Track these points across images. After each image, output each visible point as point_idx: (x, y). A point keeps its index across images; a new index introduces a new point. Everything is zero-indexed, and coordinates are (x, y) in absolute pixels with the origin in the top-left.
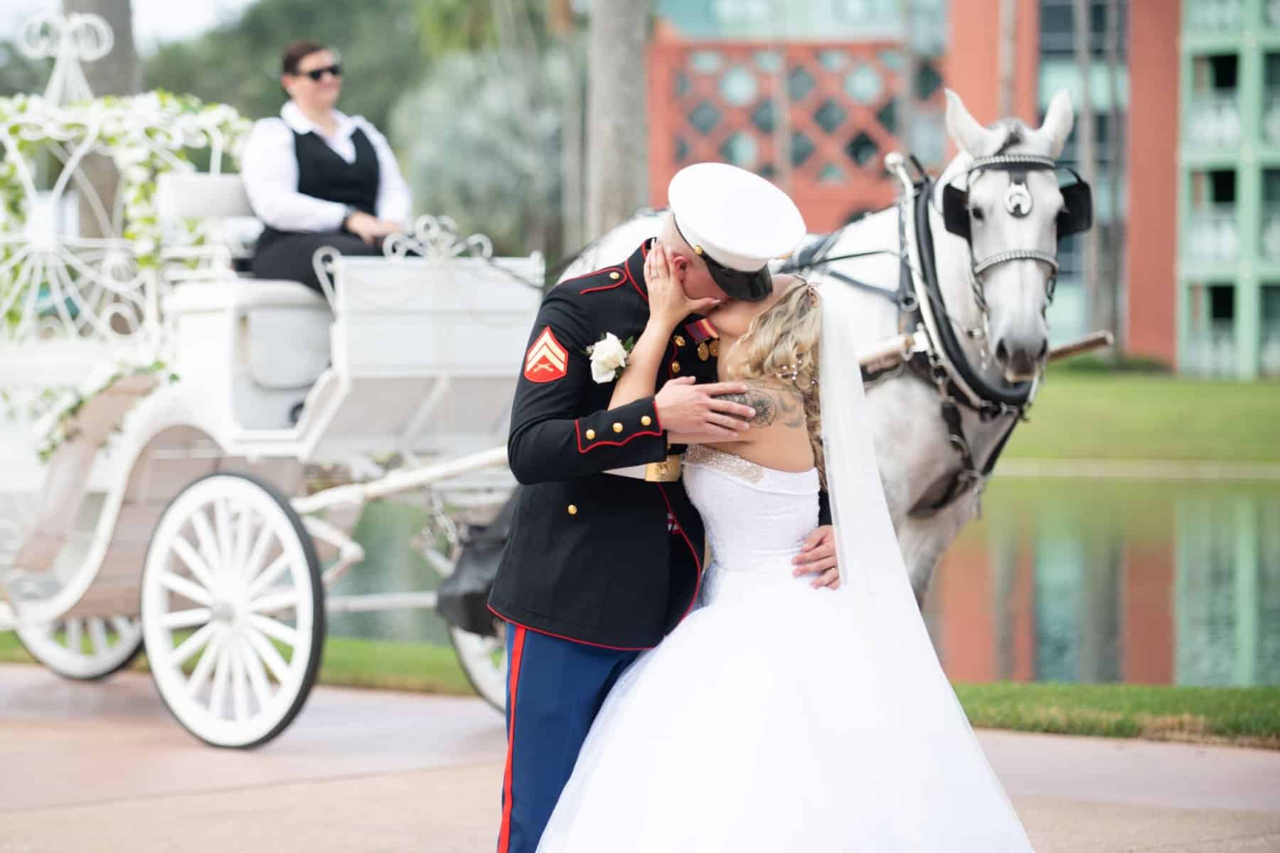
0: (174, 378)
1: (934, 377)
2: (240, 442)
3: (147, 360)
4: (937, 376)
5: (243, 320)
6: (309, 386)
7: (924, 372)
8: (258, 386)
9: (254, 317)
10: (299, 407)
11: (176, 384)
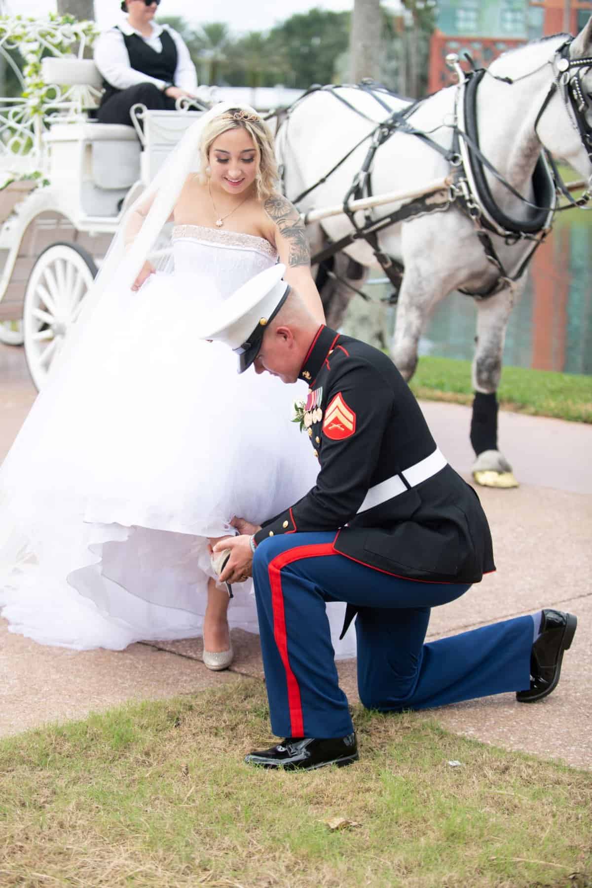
0: (46, 182)
1: (471, 215)
2: (84, 223)
3: (30, 171)
4: (473, 214)
5: (89, 148)
6: (127, 189)
7: (465, 211)
8: (97, 188)
9: (96, 146)
10: (121, 203)
11: (47, 187)
